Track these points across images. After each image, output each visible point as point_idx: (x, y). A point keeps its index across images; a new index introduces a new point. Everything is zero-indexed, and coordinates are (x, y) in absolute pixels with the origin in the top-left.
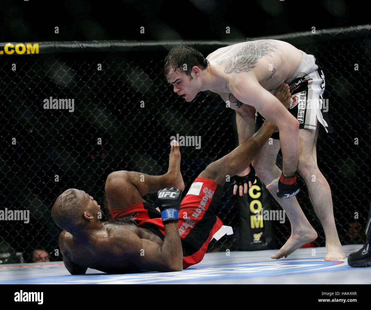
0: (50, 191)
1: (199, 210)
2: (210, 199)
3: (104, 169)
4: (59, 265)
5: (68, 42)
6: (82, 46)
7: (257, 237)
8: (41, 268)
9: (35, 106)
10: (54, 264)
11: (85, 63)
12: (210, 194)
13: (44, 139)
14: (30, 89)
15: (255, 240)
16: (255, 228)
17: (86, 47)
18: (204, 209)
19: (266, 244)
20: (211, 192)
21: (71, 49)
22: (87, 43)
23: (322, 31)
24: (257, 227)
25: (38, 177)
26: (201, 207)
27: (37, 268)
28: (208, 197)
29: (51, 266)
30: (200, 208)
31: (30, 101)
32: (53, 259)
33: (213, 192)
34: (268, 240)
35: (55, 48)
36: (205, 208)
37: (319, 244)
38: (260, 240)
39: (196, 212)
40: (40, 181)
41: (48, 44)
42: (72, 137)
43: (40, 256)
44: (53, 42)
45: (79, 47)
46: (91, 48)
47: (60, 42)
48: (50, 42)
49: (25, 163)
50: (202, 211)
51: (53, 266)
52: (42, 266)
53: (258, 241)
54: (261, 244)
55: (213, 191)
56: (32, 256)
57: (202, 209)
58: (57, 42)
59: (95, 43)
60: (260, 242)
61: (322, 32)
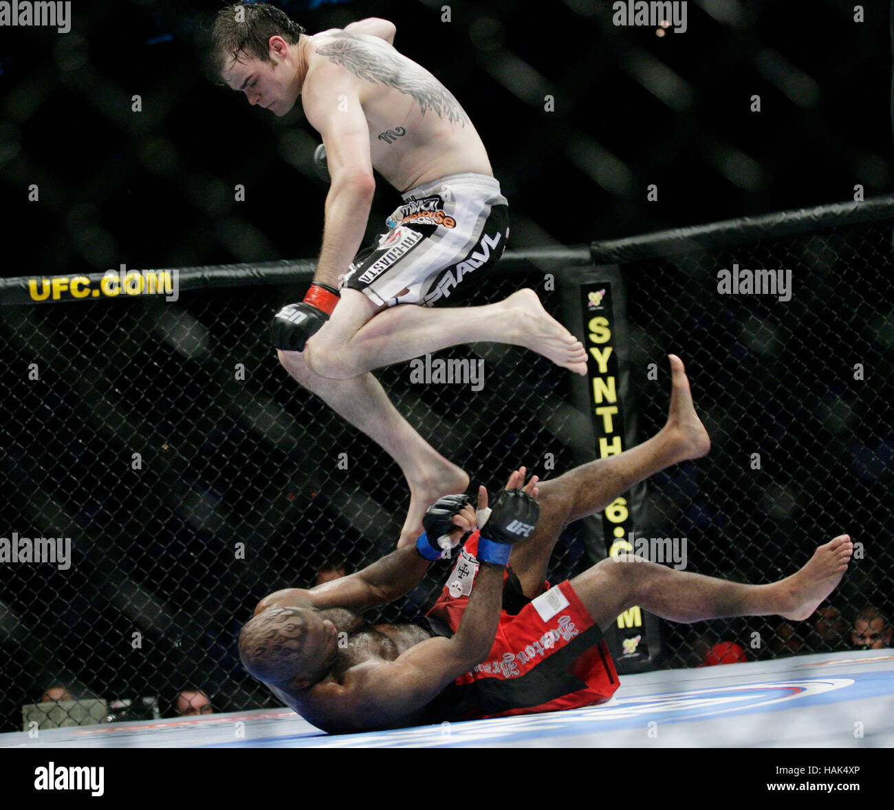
0: (205, 570)
1: (533, 650)
2: (565, 641)
3: (313, 521)
4: (228, 720)
5: (230, 266)
6: (259, 274)
7: (630, 645)
8: (192, 728)
9: (169, 399)
10: (220, 719)
11: (265, 306)
12: (568, 631)
13: (189, 465)
14: (156, 364)
15: (625, 652)
16: (626, 627)
17: (266, 275)
18: (542, 654)
19: (650, 658)
20: (573, 631)
21: (238, 279)
22: (266, 267)
23: (744, 220)
24: (630, 625)
25: (179, 542)
26: (539, 646)
27: (185, 727)
28: (561, 636)
29: (213, 722)
30: (536, 648)
31: (158, 389)
32: (217, 708)
33: (576, 633)
34: (654, 651)
35: (203, 279)
36: (545, 651)
37: (755, 656)
38: (636, 652)
39: (525, 653)
40: (185, 550)
41: (191, 272)
42: (246, 459)
43: (190, 702)
44: (200, 268)
45: (251, 274)
46: (276, 275)
47: (213, 267)
48: (193, 269)
49: (153, 516)
50: (538, 654)
51: (218, 722)
52: (194, 722)
53: (632, 654)
54: (639, 658)
55: (577, 630)
56: (175, 703)
57: (538, 651)
58: (207, 268)
59: (286, 264)
60: (637, 655)
61: (744, 223)
